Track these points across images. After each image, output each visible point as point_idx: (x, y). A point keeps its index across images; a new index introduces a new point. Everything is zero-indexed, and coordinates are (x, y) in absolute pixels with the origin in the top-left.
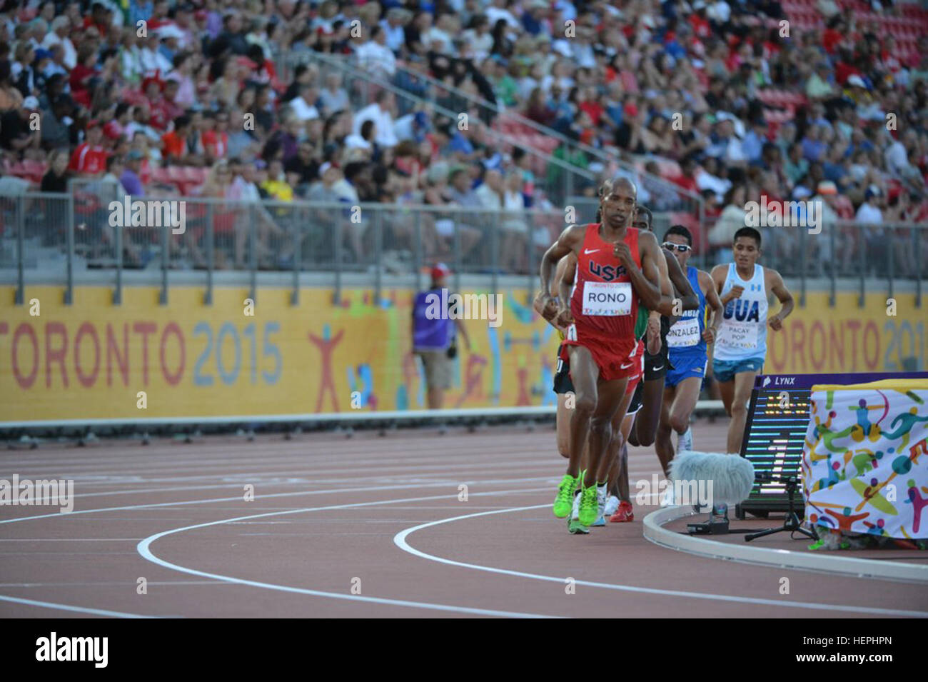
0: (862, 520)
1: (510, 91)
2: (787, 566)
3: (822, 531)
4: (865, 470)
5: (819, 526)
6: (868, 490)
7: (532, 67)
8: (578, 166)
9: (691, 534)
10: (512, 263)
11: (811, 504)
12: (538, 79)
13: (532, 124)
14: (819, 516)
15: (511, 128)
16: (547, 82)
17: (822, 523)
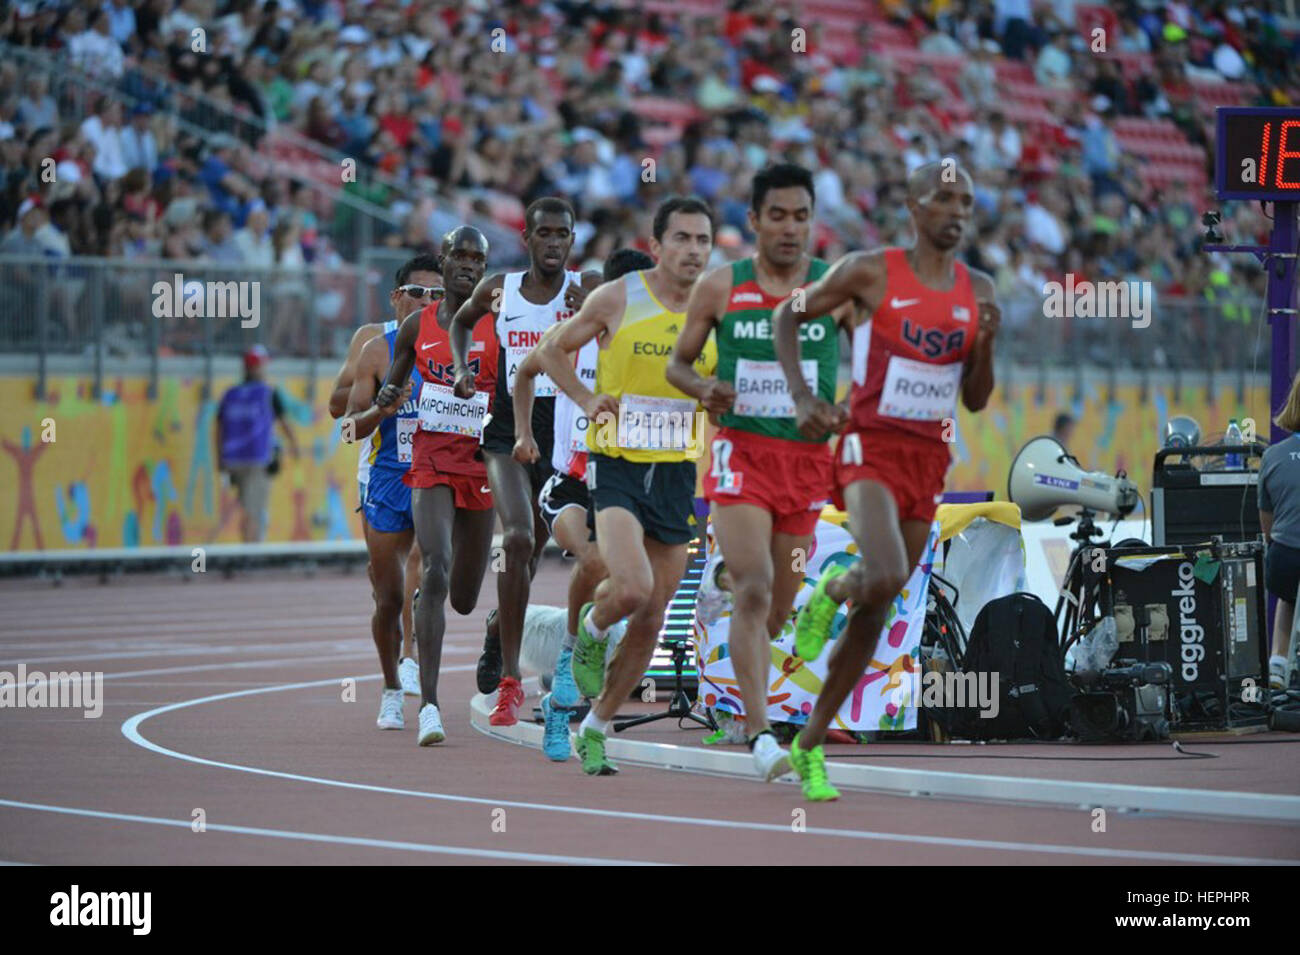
0: (780, 704)
1: (283, 101)
2: (674, 766)
3: (722, 717)
5: (718, 710)
6: (789, 661)
7: (314, 67)
8: (379, 205)
11: (706, 679)
13: (314, 146)
14: (719, 696)
15: (285, 153)
16: (334, 89)
17: (720, 706)
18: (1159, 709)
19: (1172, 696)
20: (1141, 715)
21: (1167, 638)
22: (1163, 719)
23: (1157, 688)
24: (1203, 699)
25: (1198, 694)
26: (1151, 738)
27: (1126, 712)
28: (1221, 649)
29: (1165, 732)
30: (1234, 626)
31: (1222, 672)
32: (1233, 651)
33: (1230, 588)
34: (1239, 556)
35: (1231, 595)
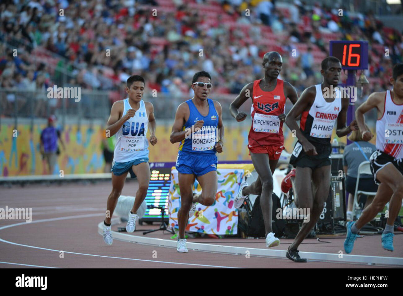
0: (194, 227)
2: (162, 246)
3: (176, 230)
5: (175, 228)
6: (197, 213)
7: (48, 28)
9: (119, 231)
11: (172, 218)
14: (175, 224)
22: (314, 231)
24: (326, 225)
25: (325, 223)
26: (310, 237)
28: (332, 209)
29: (314, 235)
30: (336, 202)
31: (332, 216)
32: (335, 210)
33: (334, 190)
34: (337, 180)
35: (335, 192)
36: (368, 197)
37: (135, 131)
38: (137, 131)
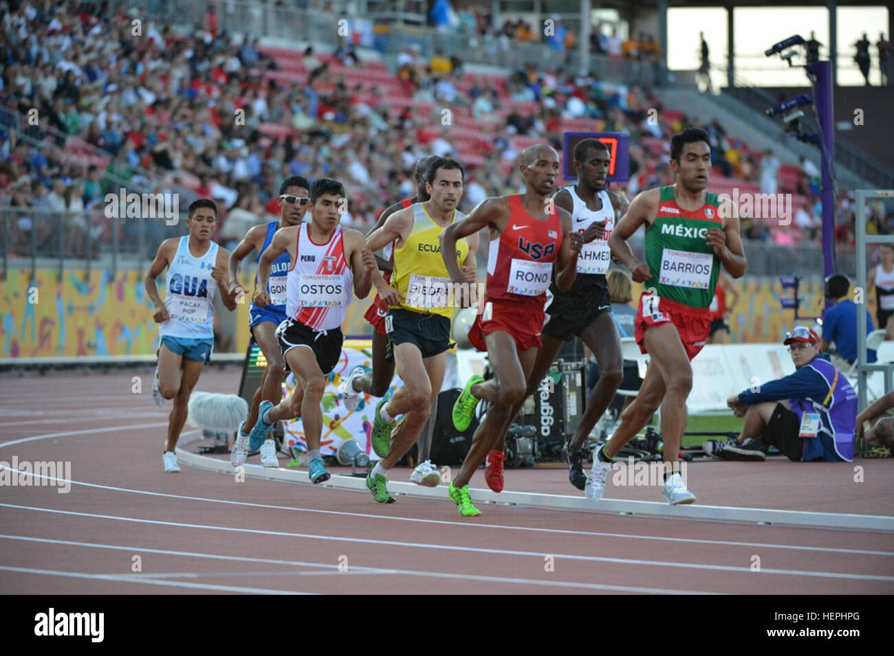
0: (327, 446)
1: (74, 123)
2: (271, 478)
3: (297, 452)
4: (330, 407)
5: (296, 449)
6: (332, 423)
7: (90, 105)
8: (124, 178)
9: (201, 453)
10: (74, 250)
11: (290, 432)
12: (97, 114)
13: (91, 147)
14: (295, 441)
15: (75, 151)
16: (102, 118)
17: (298, 447)
18: (528, 450)
19: (536, 444)
20: (520, 454)
21: (533, 412)
22: (531, 456)
23: (528, 440)
24: (553, 445)
25: (551, 443)
26: (524, 466)
27: (511, 452)
28: (562, 419)
29: (533, 462)
30: (570, 407)
31: (563, 431)
32: (568, 420)
33: (567, 387)
34: (572, 370)
35: (568, 390)
36: (626, 399)
37: (190, 291)
38: (194, 290)
